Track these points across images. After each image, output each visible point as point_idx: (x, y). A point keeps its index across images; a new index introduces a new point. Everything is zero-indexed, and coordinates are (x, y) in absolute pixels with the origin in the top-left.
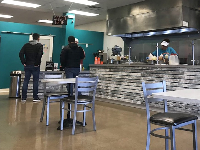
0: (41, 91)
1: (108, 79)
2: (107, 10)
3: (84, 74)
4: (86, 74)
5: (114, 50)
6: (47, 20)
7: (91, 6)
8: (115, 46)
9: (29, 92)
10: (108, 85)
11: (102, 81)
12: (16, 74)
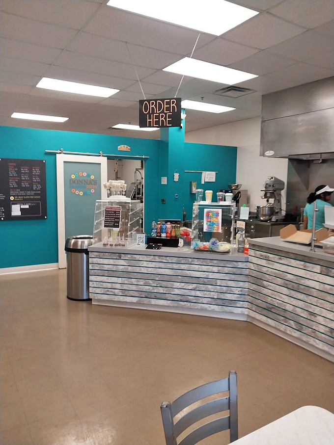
0: (133, 295)
1: (315, 293)
2: (263, 96)
3: (234, 263)
4: (240, 263)
5: (270, 186)
6: (130, 123)
7: (231, 87)
8: (272, 178)
9: (108, 293)
10: (317, 310)
11: (292, 291)
12: (79, 248)
